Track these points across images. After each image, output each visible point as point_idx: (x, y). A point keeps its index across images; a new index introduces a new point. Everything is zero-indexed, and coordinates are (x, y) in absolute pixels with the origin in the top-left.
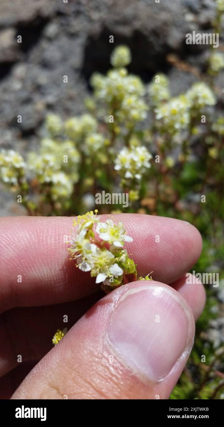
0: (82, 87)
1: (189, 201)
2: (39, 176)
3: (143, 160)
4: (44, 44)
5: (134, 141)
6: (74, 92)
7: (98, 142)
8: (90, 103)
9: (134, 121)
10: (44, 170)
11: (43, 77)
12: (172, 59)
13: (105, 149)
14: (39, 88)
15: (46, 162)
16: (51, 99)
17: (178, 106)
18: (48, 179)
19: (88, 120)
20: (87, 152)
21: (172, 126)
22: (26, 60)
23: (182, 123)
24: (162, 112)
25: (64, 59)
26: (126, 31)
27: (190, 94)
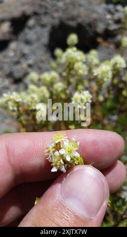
0: (48, 55)
1: (109, 120)
2: (29, 106)
3: (87, 99)
4: (27, 31)
5: (80, 87)
6: (44, 58)
7: (61, 87)
8: (54, 64)
9: (81, 76)
10: (32, 102)
11: (26, 49)
12: (100, 40)
13: (64, 91)
14: (24, 56)
15: (33, 98)
16: (31, 62)
17: (106, 68)
18: (34, 108)
19: (54, 74)
20: (54, 92)
21: (102, 80)
22: (17, 40)
23: (108, 78)
24: (97, 72)
25: (38, 39)
26: (73, 24)
27: (113, 61)
